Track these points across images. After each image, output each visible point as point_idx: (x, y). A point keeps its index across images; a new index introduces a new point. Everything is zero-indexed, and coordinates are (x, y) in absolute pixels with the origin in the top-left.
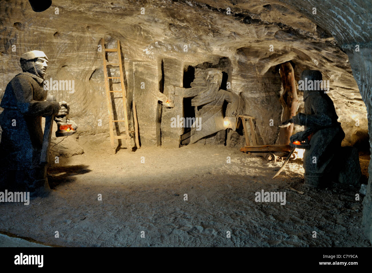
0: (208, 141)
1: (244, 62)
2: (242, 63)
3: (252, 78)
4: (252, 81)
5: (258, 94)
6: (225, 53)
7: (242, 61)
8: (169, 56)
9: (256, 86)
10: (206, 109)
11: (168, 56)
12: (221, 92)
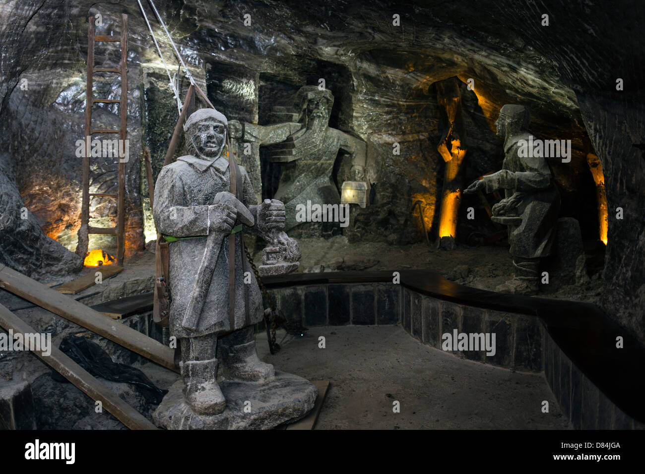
0: (305, 233)
1: (373, 75)
2: (369, 76)
3: (388, 106)
4: (387, 113)
5: (400, 137)
6: (344, 58)
7: (370, 74)
8: (232, 60)
9: (395, 121)
10: (303, 167)
11: (228, 60)
12: (332, 133)
